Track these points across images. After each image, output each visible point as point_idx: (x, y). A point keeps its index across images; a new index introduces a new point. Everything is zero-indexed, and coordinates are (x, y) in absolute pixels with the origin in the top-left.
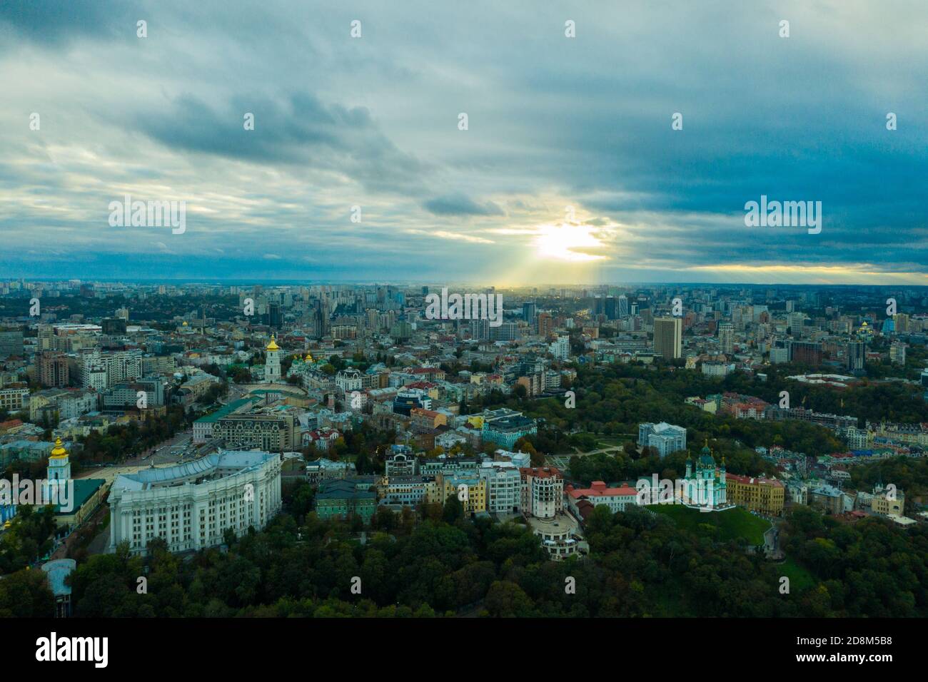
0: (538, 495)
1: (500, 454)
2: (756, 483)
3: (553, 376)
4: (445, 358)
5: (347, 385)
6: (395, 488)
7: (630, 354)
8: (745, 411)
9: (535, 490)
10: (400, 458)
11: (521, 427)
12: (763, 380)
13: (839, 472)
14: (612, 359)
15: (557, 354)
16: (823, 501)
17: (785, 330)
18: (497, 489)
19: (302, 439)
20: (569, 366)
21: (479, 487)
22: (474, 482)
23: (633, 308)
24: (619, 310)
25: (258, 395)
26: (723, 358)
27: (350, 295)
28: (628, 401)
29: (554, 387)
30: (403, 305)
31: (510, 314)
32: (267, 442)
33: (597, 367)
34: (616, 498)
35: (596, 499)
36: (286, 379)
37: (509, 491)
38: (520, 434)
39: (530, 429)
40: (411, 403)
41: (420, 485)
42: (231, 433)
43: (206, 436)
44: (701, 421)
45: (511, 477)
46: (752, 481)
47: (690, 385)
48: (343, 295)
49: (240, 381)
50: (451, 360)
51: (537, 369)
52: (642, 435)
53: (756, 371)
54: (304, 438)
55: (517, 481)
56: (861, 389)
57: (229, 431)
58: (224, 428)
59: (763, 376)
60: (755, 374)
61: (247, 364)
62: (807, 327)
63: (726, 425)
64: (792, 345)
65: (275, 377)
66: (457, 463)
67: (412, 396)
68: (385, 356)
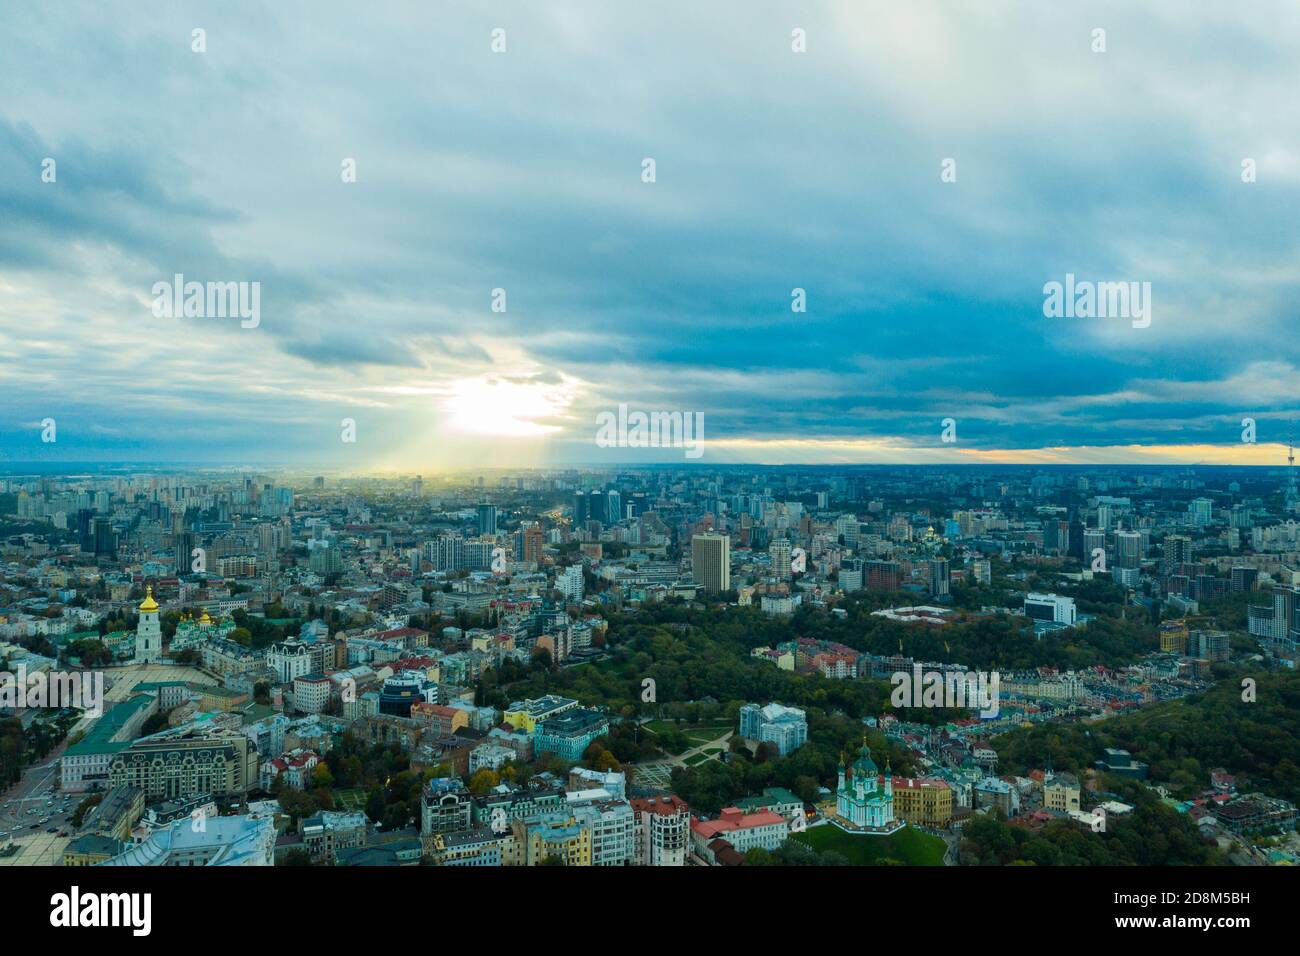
0: (662, 841)
1: (578, 775)
2: (917, 786)
3: (582, 630)
4: (413, 607)
5: (287, 666)
6: (455, 852)
7: (666, 587)
8: (832, 664)
9: (657, 833)
10: (450, 801)
11: (589, 727)
12: (842, 617)
13: (983, 751)
14: (643, 595)
15: (567, 592)
16: (990, 798)
17: (837, 539)
18: (603, 836)
19: (258, 770)
20: (592, 611)
21: (582, 838)
22: (574, 832)
23: (629, 508)
24: (611, 511)
25: (146, 692)
26: (784, 588)
27: (205, 492)
28: (688, 662)
29: (584, 647)
30: (290, 509)
31: (455, 518)
32: (204, 782)
33: (627, 609)
34: (757, 830)
35: (733, 833)
36: (171, 656)
37: (619, 838)
38: (588, 738)
39: (600, 728)
40: (408, 694)
41: (490, 843)
42: (143, 773)
43: (84, 777)
44: (790, 686)
45: (621, 818)
46: (911, 783)
47: (752, 628)
48: (192, 493)
49: (91, 663)
50: (421, 610)
51: (560, 621)
52: (744, 722)
53: (830, 606)
54: (262, 769)
55: (629, 822)
56: (962, 625)
57: (138, 771)
58: (131, 766)
59: (840, 611)
60: (830, 610)
61: (97, 632)
62: (864, 536)
63: (822, 690)
64: (863, 565)
65: (153, 653)
66: (532, 800)
67: (408, 683)
68: (323, 609)
